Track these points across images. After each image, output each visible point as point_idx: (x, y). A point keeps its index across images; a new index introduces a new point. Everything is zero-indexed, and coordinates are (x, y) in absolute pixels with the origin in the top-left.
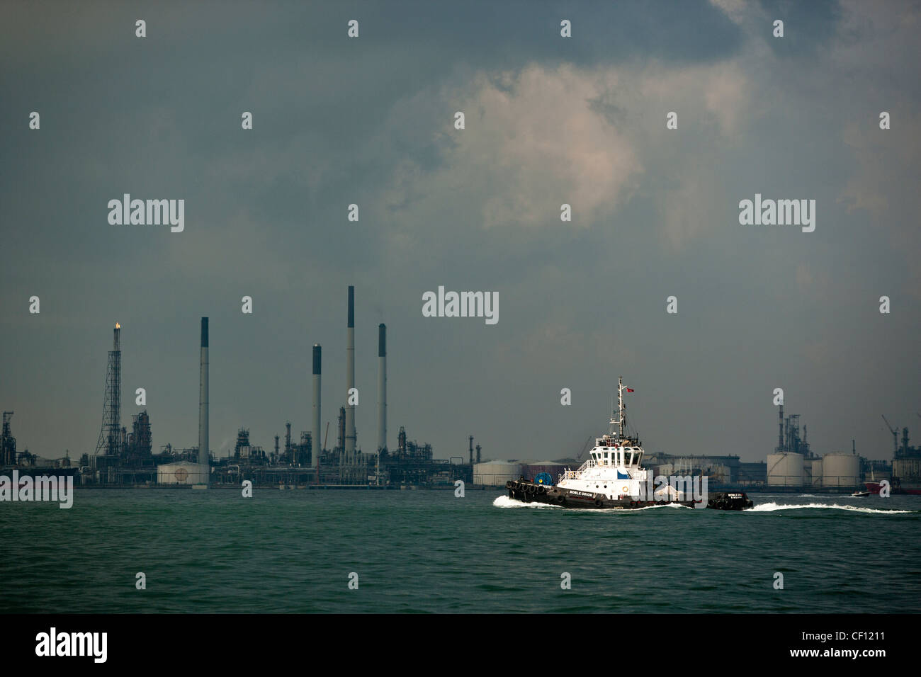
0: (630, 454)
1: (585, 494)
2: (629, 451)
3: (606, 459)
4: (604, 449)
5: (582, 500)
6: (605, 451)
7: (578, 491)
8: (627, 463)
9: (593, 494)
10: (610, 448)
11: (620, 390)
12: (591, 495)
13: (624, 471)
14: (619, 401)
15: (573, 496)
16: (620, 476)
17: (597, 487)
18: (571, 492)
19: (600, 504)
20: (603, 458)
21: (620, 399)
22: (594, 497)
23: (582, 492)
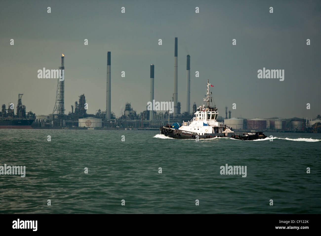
0: (210, 114)
1: (188, 133)
2: (209, 113)
3: (200, 117)
4: (199, 112)
5: (187, 135)
6: (200, 113)
7: (186, 131)
8: (209, 118)
9: (192, 132)
10: (202, 112)
11: (208, 86)
12: (191, 133)
13: (206, 123)
14: (207, 91)
15: (184, 133)
16: (205, 125)
17: (195, 129)
18: (183, 132)
19: (194, 137)
20: (199, 117)
21: (208, 89)
22: (192, 134)
23: (187, 132)
